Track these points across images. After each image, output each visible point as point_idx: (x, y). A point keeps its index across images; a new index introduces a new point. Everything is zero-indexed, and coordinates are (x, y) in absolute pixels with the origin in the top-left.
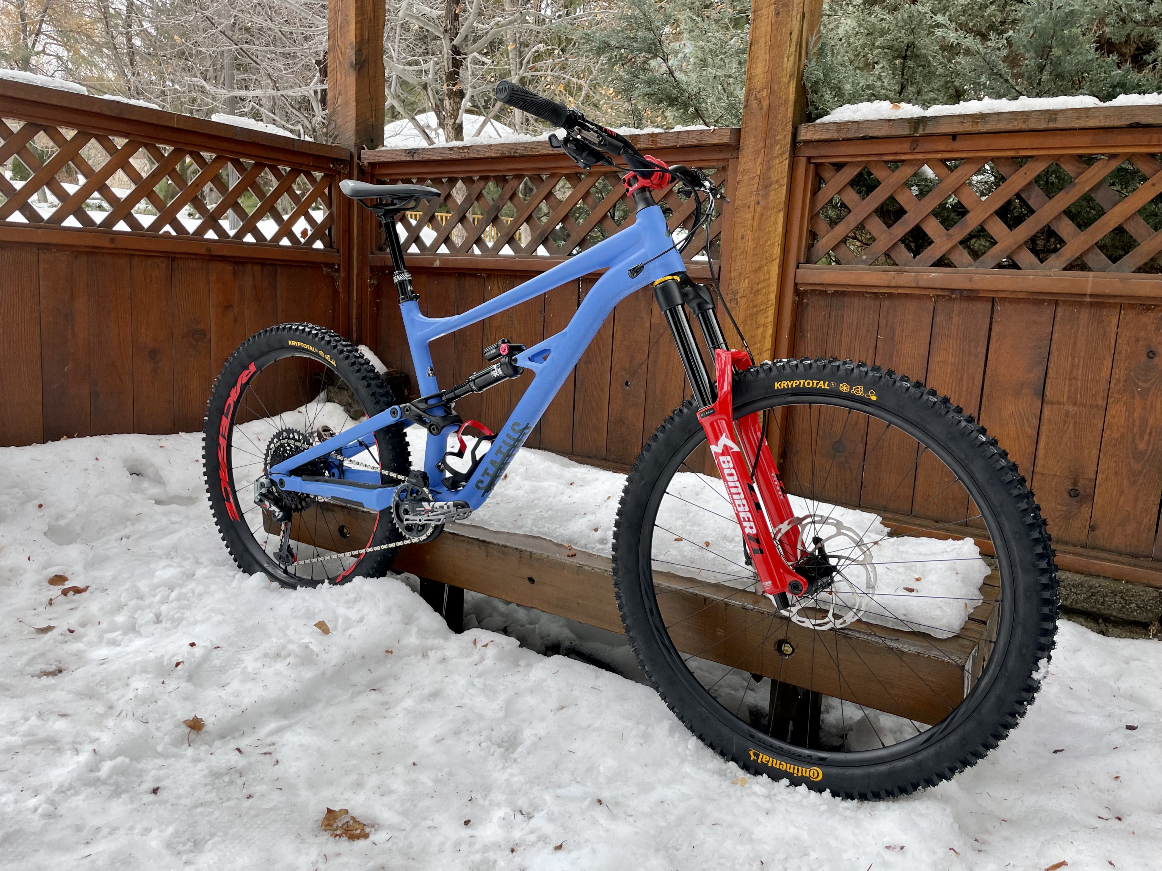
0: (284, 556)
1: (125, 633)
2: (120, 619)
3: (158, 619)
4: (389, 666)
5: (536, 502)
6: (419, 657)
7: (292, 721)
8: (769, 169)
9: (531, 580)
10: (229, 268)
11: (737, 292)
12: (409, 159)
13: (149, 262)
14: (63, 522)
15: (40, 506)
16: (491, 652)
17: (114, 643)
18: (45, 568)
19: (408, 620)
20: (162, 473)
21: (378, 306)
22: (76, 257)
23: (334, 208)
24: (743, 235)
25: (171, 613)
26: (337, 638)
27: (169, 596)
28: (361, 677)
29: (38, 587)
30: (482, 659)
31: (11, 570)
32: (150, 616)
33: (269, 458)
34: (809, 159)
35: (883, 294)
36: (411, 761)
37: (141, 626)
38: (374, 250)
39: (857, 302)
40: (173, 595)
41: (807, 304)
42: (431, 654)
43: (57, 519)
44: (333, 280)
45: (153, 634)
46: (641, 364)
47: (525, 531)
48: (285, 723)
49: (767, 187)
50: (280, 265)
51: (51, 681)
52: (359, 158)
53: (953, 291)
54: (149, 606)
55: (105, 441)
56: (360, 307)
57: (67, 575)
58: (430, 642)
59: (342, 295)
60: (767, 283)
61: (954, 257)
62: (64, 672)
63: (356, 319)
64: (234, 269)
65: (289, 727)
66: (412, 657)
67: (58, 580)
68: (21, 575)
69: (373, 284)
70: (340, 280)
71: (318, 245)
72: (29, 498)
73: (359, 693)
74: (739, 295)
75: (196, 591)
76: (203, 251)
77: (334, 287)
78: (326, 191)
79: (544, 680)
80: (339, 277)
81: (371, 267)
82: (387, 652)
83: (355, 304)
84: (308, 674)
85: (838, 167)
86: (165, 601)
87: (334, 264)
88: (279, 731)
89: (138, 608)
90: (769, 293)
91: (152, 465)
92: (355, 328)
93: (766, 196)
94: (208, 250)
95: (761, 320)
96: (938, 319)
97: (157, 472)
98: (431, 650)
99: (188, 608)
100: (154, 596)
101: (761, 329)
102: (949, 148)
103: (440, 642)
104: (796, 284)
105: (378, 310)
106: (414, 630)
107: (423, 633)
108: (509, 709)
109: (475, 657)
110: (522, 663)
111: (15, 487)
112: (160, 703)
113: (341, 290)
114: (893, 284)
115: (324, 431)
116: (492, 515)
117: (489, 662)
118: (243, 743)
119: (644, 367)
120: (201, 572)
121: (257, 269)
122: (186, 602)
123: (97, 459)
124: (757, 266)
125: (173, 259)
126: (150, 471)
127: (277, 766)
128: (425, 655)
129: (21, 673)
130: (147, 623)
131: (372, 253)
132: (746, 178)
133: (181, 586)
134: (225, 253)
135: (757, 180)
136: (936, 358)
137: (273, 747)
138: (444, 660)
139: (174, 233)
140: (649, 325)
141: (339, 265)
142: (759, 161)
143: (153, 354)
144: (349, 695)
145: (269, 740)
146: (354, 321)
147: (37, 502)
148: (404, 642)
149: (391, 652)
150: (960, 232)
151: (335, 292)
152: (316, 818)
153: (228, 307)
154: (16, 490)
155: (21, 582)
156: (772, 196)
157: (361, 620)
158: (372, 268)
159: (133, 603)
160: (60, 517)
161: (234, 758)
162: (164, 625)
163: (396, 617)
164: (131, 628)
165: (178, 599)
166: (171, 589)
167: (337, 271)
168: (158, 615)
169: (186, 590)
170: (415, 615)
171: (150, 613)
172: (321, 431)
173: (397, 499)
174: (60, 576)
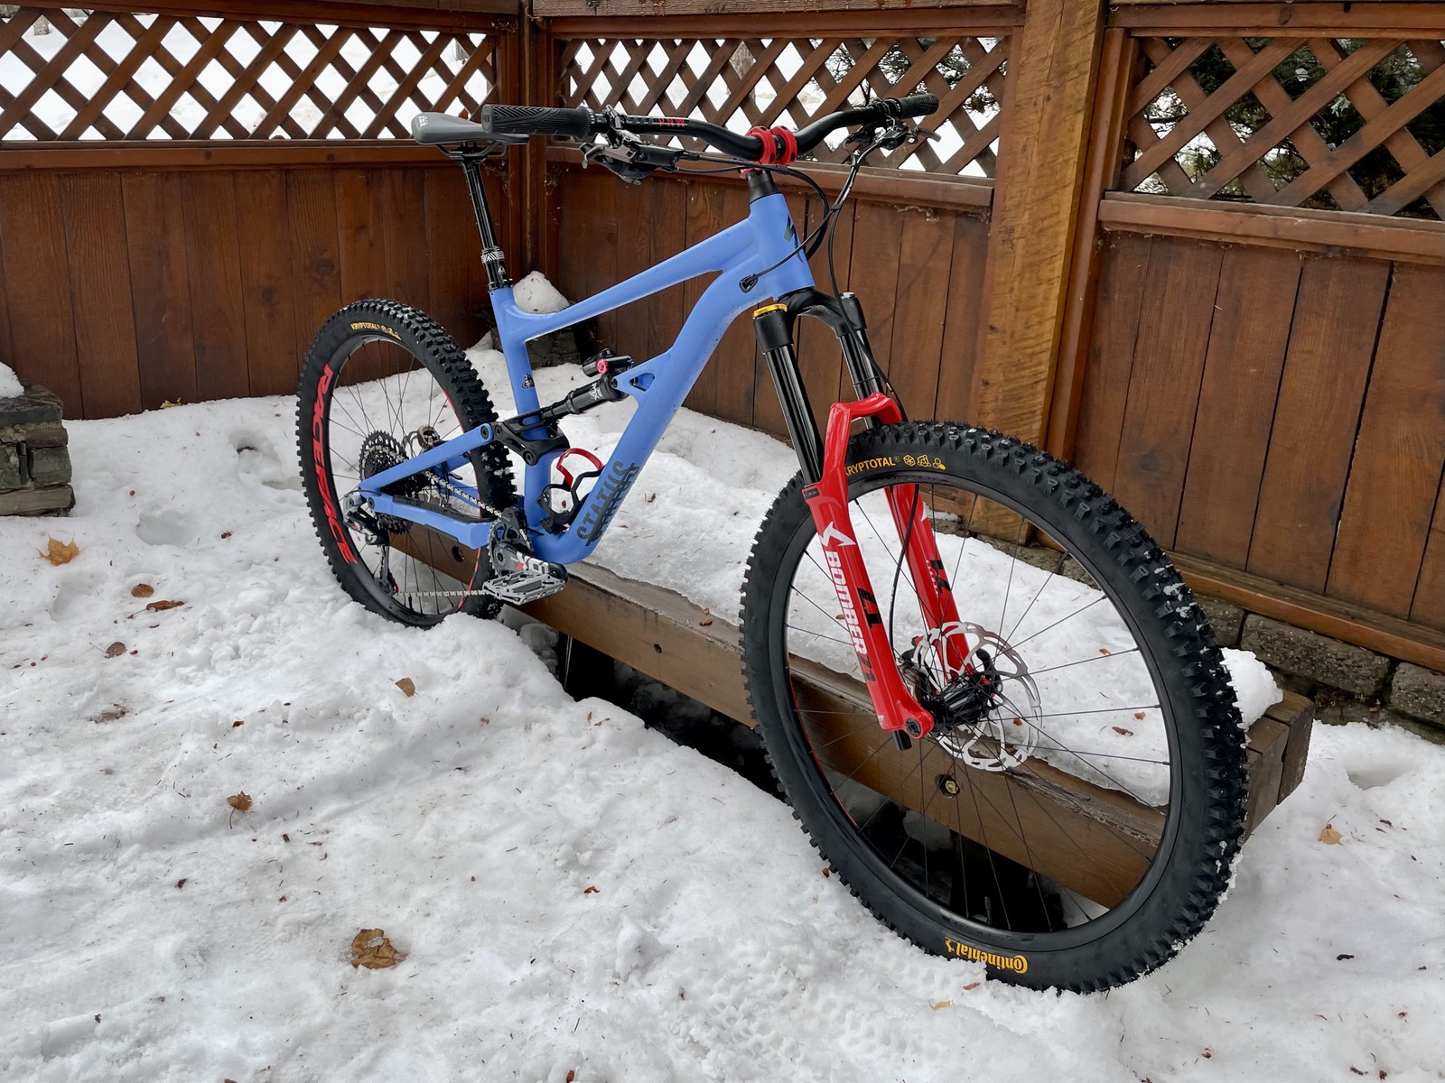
0: (385, 584)
1: (200, 669)
2: (195, 651)
3: (236, 653)
4: (482, 739)
5: (684, 537)
6: (521, 729)
7: (356, 803)
8: (1067, 45)
9: (657, 647)
10: (360, 177)
11: (1012, 230)
12: (591, 13)
13: (258, 178)
14: (157, 513)
15: (132, 493)
16: (604, 733)
17: (187, 680)
18: (128, 575)
19: (512, 682)
20: (276, 449)
21: (559, 215)
23: (499, 83)
24: (1024, 146)
25: (249, 649)
26: (422, 700)
27: (251, 625)
28: (447, 751)
29: (120, 599)
30: (593, 742)
31: (92, 576)
32: (226, 649)
33: (364, 462)
34: (1128, 31)
35: (1227, 244)
36: (469, 876)
37: (216, 661)
39: (1188, 252)
40: (256, 624)
41: (1117, 251)
42: (535, 727)
43: (152, 509)
44: (500, 182)
45: (228, 673)
46: (885, 321)
47: (659, 582)
48: (346, 804)
49: (1062, 74)
50: (428, 168)
51: (108, 727)
52: (531, 11)
53: (1329, 247)
54: (228, 637)
55: (209, 410)
56: (535, 217)
57: (153, 585)
58: (537, 711)
59: (511, 203)
60: (1054, 220)
61: (1338, 194)
62: (127, 714)
63: (531, 234)
64: (367, 178)
65: (350, 810)
66: (513, 729)
67: (142, 590)
68: (103, 583)
69: (552, 186)
70: (509, 182)
72: (119, 483)
73: (442, 771)
74: (1016, 235)
75: (282, 621)
76: (324, 160)
77: (501, 190)
78: (489, 59)
79: (656, 782)
80: (507, 178)
81: (548, 162)
82: (483, 720)
83: (529, 214)
84: (380, 746)
85: (1173, 44)
86: (245, 632)
87: (500, 161)
88: (339, 814)
89: (216, 639)
90: (1057, 234)
91: (265, 439)
92: (529, 246)
93: (1060, 88)
94: (330, 157)
95: (1045, 273)
96: (1307, 287)
97: (271, 447)
98: (536, 721)
99: (271, 642)
100: (235, 623)
101: (1044, 287)
102: (1338, 22)
103: (547, 712)
104: (1099, 223)
105: (559, 221)
106: (518, 694)
107: (529, 699)
108: (605, 815)
109: (584, 739)
110: (642, 751)
111: (104, 469)
112: (207, 773)
113: (510, 196)
114: (1239, 231)
115: (425, 433)
116: (624, 555)
117: (598, 747)
118: (292, 828)
119: (889, 326)
120: (295, 593)
121: (398, 175)
122: (269, 634)
123: (198, 434)
124: (1043, 194)
125: (288, 172)
126: (263, 446)
127: (324, 862)
128: (528, 728)
129: (78, 715)
130: (223, 659)
131: (550, 143)
132: (1033, 59)
133: (265, 613)
134: (353, 159)
135: (1048, 62)
136: (1296, 345)
137: (326, 836)
138: (549, 737)
139: (287, 137)
140: (897, 266)
141: (507, 161)
142: (1053, 34)
143: (269, 295)
144: (428, 773)
145: (324, 826)
146: (528, 236)
147: (128, 489)
148: (504, 710)
149: (488, 721)
150: (1350, 154)
151: (503, 197)
152: (348, 936)
153: (361, 228)
154: (105, 474)
155: (102, 590)
156: (1070, 88)
157: (457, 677)
158: (550, 165)
159: (209, 633)
160: (154, 507)
161: (277, 850)
162: (242, 661)
163: (497, 677)
164: (206, 663)
165: (260, 631)
166: (255, 616)
167: (505, 169)
168: (237, 649)
169: (271, 617)
170: (523, 674)
171: (228, 645)
172: (422, 433)
173: (494, 535)
174: (145, 586)
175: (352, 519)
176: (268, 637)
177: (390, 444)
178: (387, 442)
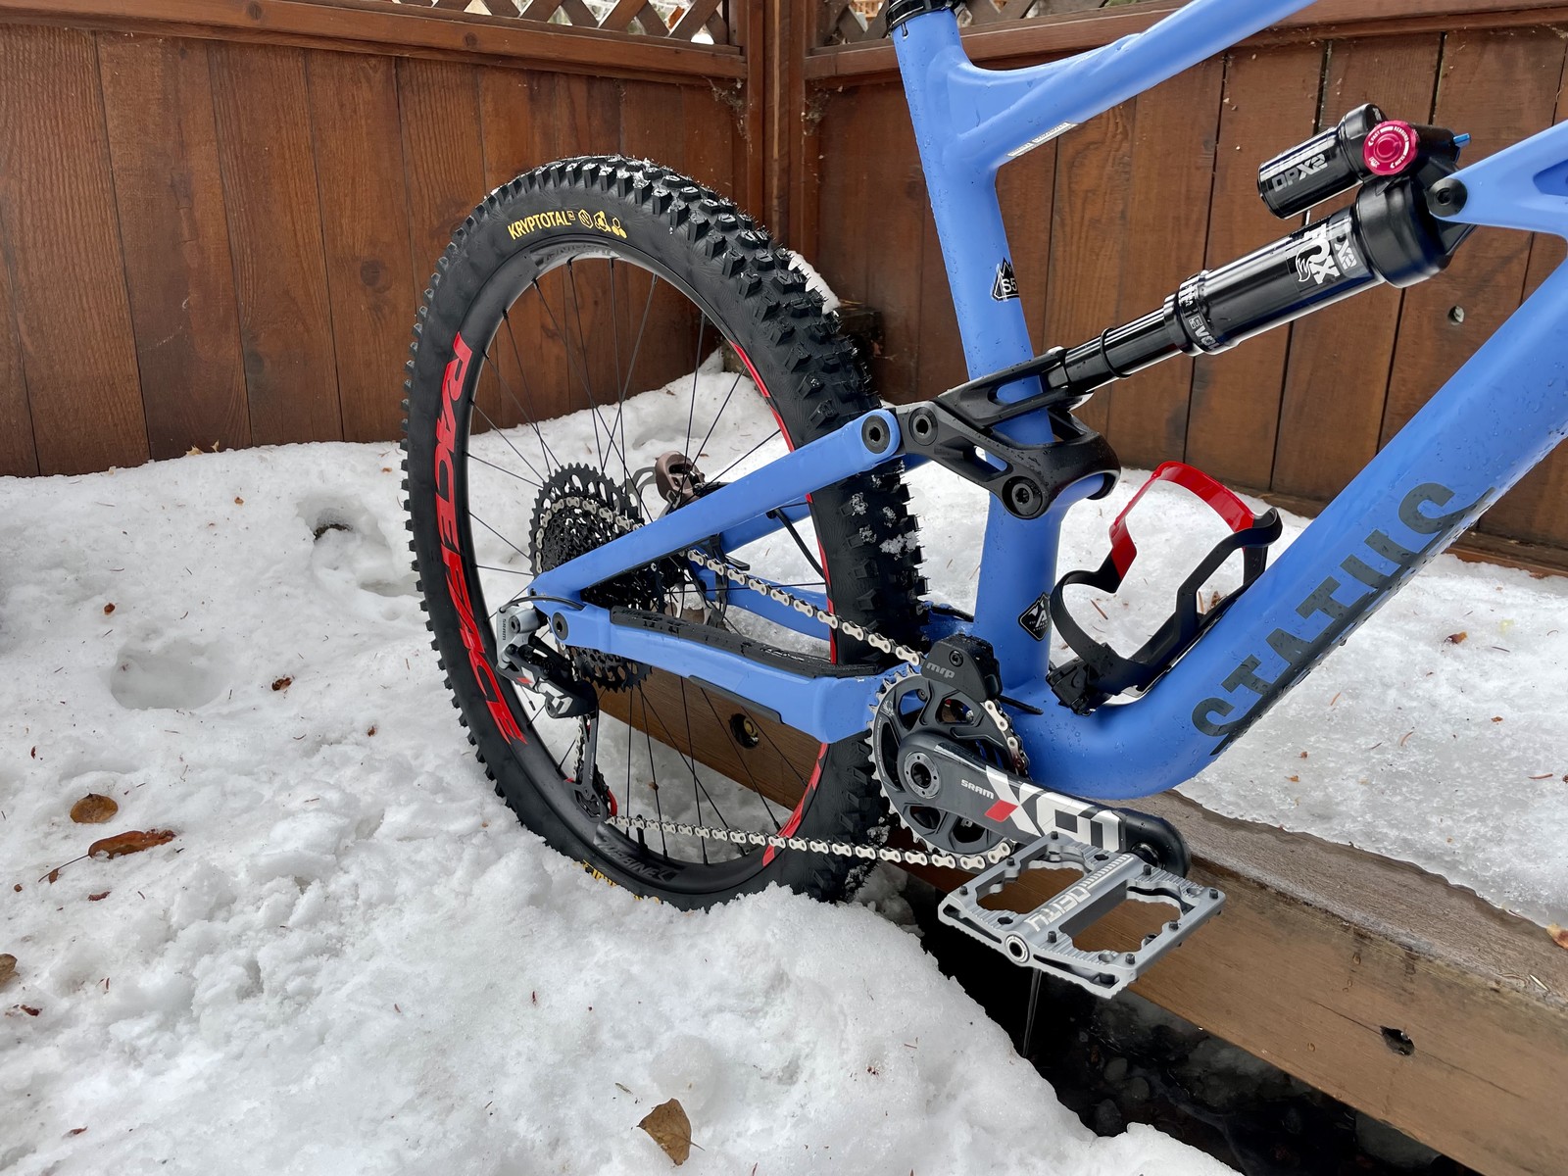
0: (588, 797)
2: (156, 978)
3: (253, 984)
9: (1394, 1036)
10: (519, 85)
13: (348, 67)
14: (155, 646)
15: (110, 608)
18: (68, 775)
21: (821, 166)
22: (183, 53)
27: (291, 906)
29: (44, 828)
33: (540, 536)
37: (204, 1006)
38: (814, 45)
43: (146, 638)
44: (732, 115)
50: (626, 81)
54: (238, 939)
55: (262, 459)
56: (787, 171)
57: (116, 795)
59: (749, 146)
63: (779, 198)
64: (531, 89)
67: (95, 807)
68: (14, 792)
69: (812, 120)
70: (747, 115)
71: (703, 38)
72: (87, 589)
75: (363, 895)
76: (459, 43)
77: (734, 129)
80: (744, 108)
81: (808, 82)
83: (776, 167)
86: (278, 925)
87: (734, 81)
89: (208, 947)
91: (365, 510)
94: (471, 39)
97: (375, 527)
99: (333, 950)
105: (822, 177)
111: (59, 565)
113: (748, 137)
115: (671, 471)
119: (1517, 268)
120: (397, 818)
121: (579, 89)
122: (332, 929)
123: (238, 501)
125: (400, 61)
126: (362, 522)
130: (219, 1001)
131: (811, 52)
133: (326, 872)
134: (506, 48)
141: (744, 82)
143: (372, 273)
146: (775, 202)
147: (102, 601)
151: (737, 140)
154: (59, 573)
155: (13, 809)
158: (810, 85)
160: (149, 633)
162: (265, 1005)
163: (901, 1085)
164: (179, 1008)
165: (311, 921)
166: (302, 883)
167: (741, 93)
168: (253, 968)
169: (339, 883)
170: (960, 1067)
171: (235, 961)
172: (665, 469)
173: (890, 712)
174: (100, 798)
175: (516, 662)
176: (329, 937)
177: (598, 494)
178: (592, 488)
